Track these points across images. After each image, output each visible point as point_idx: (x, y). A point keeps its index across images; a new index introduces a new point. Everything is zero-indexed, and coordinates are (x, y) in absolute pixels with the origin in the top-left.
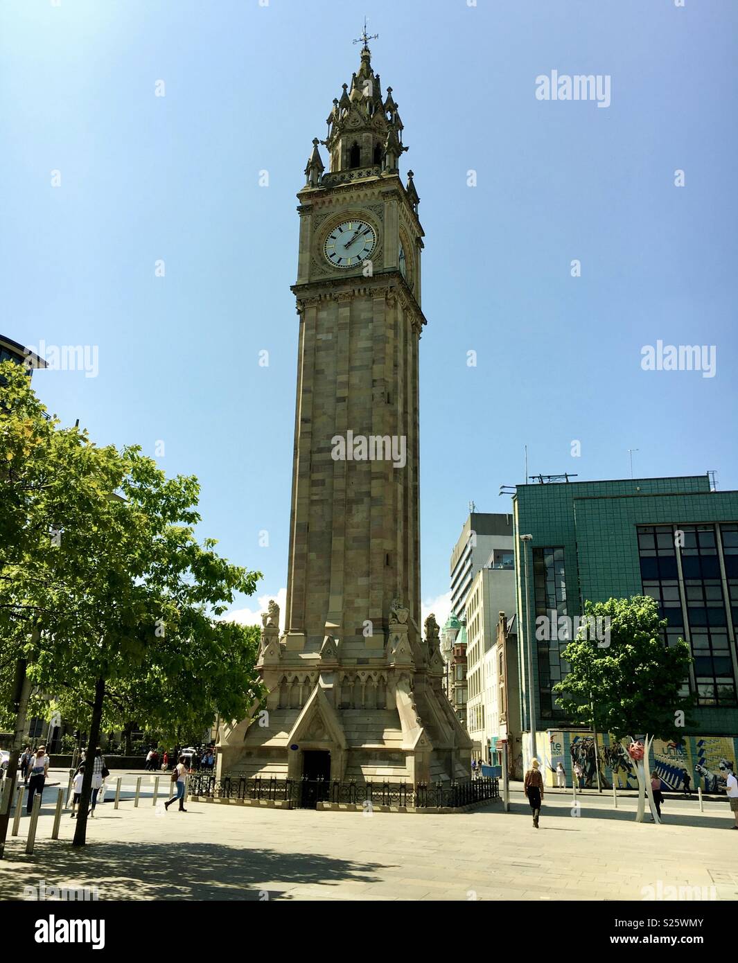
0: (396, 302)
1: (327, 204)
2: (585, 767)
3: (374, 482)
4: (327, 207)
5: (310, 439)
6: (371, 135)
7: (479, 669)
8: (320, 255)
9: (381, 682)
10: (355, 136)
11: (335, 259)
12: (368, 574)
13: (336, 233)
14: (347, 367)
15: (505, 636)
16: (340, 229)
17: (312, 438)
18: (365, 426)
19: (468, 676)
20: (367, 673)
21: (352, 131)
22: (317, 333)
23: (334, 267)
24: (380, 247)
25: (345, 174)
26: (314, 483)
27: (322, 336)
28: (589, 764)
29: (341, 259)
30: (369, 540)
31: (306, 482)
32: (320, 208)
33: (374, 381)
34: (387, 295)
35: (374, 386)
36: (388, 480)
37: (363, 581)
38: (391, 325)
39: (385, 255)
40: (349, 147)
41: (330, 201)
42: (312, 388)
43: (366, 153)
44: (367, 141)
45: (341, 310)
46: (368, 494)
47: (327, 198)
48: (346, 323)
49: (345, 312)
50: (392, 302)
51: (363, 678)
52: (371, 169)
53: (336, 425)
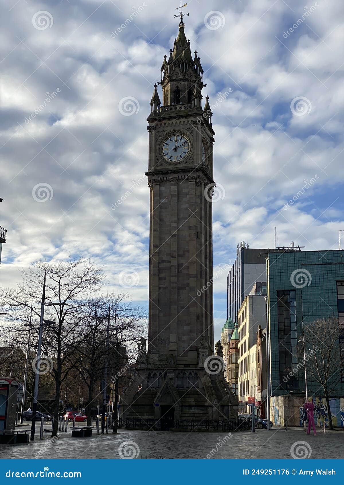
0: (201, 183)
1: (163, 125)
2: (302, 416)
3: (191, 279)
4: (163, 127)
5: (158, 256)
6: (186, 83)
7: (246, 358)
8: (160, 154)
9: (196, 376)
10: (177, 83)
11: (168, 157)
12: (189, 324)
13: (168, 141)
14: (176, 219)
15: (261, 340)
16: (170, 139)
17: (159, 255)
18: (186, 250)
19: (239, 361)
20: (189, 371)
21: (175, 80)
22: (160, 199)
23: (168, 162)
24: (192, 152)
25: (172, 107)
26: (160, 279)
27: (163, 201)
28: (305, 414)
29: (171, 157)
30: (189, 308)
31: (157, 278)
32: (159, 127)
33: (190, 227)
34: (196, 180)
35: (190, 229)
36: (198, 278)
37: (186, 328)
38: (198, 196)
39: (195, 158)
40: (174, 90)
41: (165, 124)
42: (158, 229)
43: (184, 94)
44: (184, 87)
45: (172, 187)
46: (188, 285)
47: (163, 123)
48: (175, 195)
49: (174, 188)
50: (199, 184)
51: (187, 374)
52: (186, 105)
53: (171, 249)
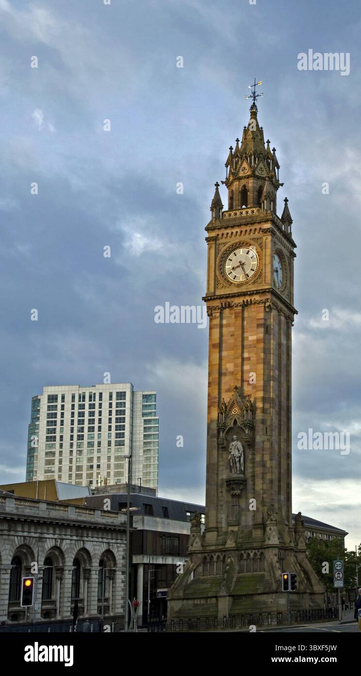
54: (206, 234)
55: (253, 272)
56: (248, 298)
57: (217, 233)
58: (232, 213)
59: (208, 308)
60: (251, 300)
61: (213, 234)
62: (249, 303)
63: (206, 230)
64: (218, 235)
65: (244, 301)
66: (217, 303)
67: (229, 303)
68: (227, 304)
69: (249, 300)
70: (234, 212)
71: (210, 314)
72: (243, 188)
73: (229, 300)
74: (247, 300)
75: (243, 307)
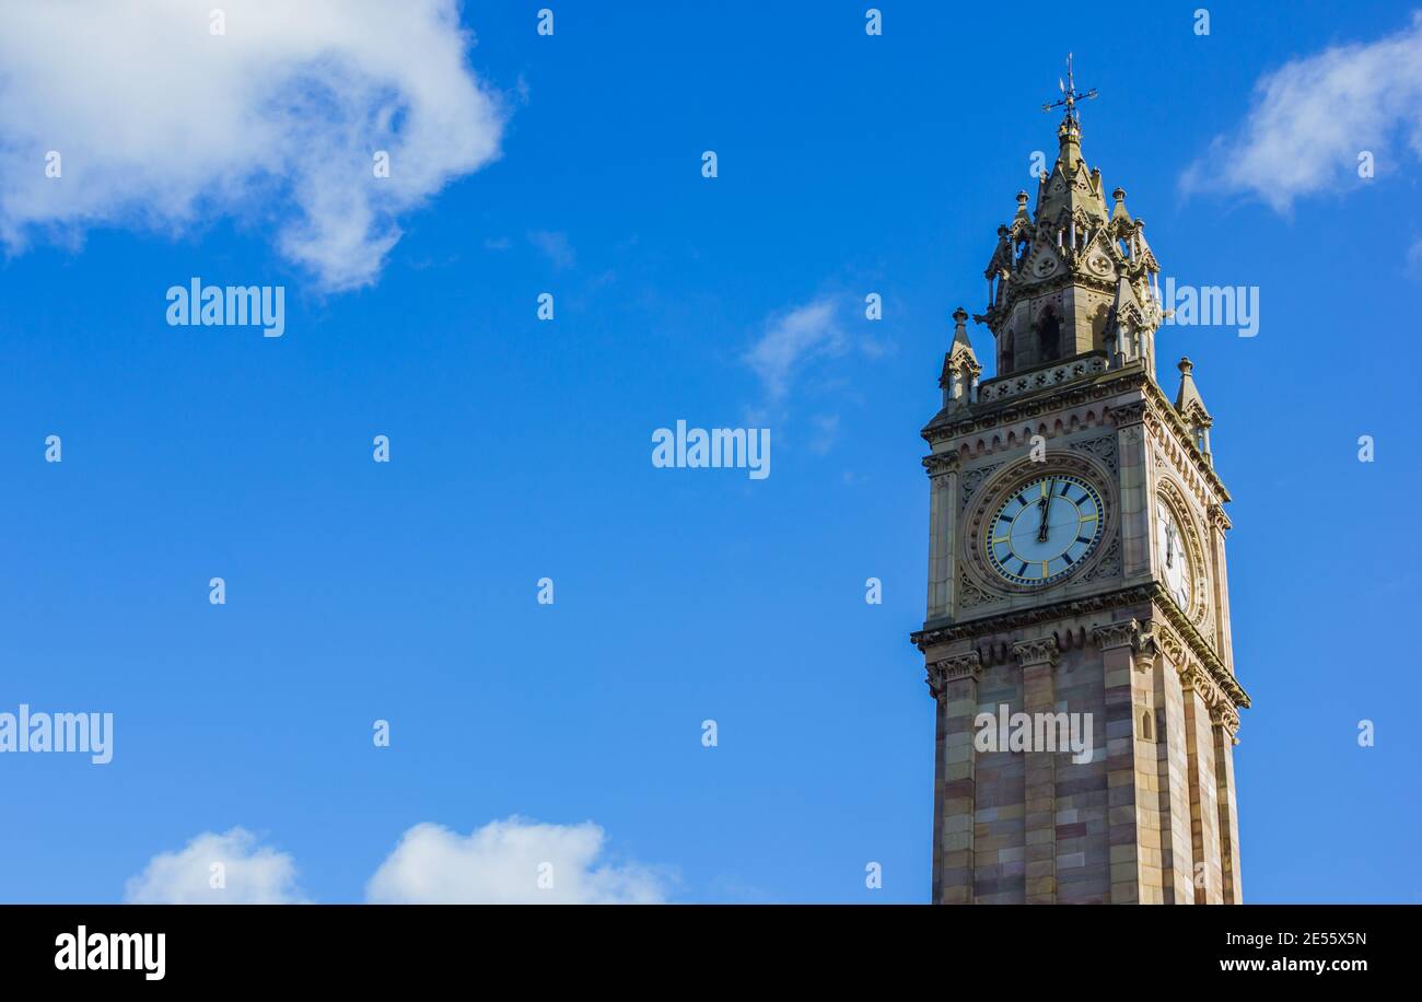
54: (925, 449)
55: (1084, 548)
56: (1071, 625)
57: (961, 442)
58: (1012, 385)
59: (932, 666)
60: (1082, 630)
61: (949, 446)
62: (1076, 640)
63: (925, 437)
64: (965, 446)
65: (1056, 635)
66: (963, 649)
67: (1004, 645)
68: (998, 649)
69: (1075, 631)
70: (1016, 380)
71: (938, 686)
72: (1043, 316)
73: (1003, 637)
74: (1069, 633)
75: (1054, 656)
